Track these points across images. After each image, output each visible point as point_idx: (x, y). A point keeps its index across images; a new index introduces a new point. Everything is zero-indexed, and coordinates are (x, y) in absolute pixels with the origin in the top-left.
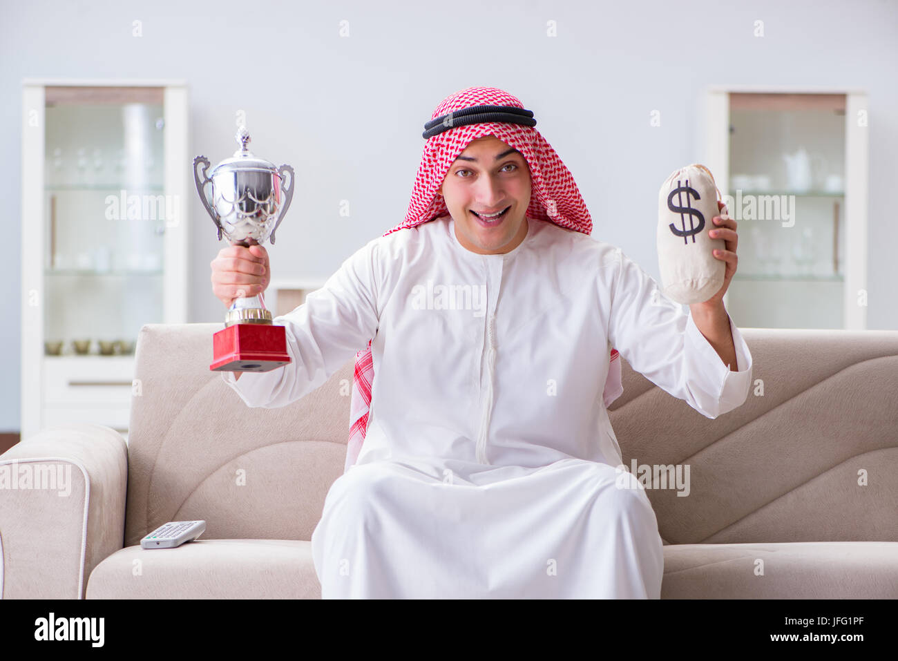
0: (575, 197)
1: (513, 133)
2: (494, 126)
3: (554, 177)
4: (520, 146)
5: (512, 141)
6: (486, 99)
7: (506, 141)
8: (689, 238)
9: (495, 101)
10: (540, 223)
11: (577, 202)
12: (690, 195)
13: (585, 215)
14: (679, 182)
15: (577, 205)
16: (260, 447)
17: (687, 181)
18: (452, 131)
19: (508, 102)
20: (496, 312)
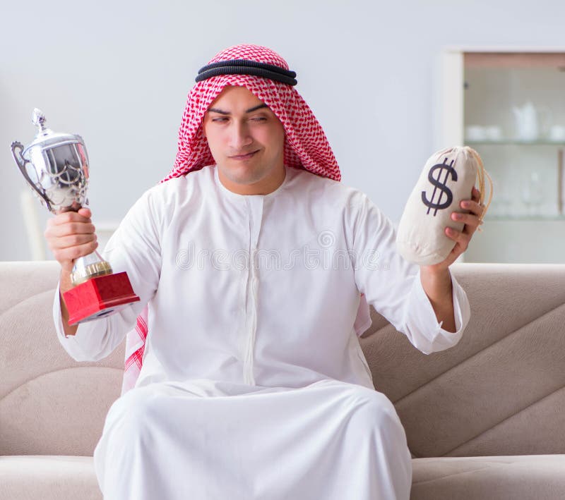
0: (325, 149)
1: (265, 88)
2: (249, 79)
3: (307, 130)
4: (269, 101)
5: (262, 95)
6: (250, 55)
7: (257, 95)
8: (432, 210)
9: (258, 58)
10: (296, 171)
11: (327, 154)
12: (450, 174)
13: (334, 166)
14: (446, 159)
15: (327, 156)
16: (47, 372)
17: (453, 161)
18: (214, 79)
19: (270, 61)
20: (258, 246)
